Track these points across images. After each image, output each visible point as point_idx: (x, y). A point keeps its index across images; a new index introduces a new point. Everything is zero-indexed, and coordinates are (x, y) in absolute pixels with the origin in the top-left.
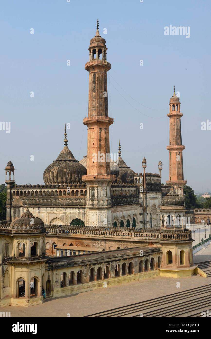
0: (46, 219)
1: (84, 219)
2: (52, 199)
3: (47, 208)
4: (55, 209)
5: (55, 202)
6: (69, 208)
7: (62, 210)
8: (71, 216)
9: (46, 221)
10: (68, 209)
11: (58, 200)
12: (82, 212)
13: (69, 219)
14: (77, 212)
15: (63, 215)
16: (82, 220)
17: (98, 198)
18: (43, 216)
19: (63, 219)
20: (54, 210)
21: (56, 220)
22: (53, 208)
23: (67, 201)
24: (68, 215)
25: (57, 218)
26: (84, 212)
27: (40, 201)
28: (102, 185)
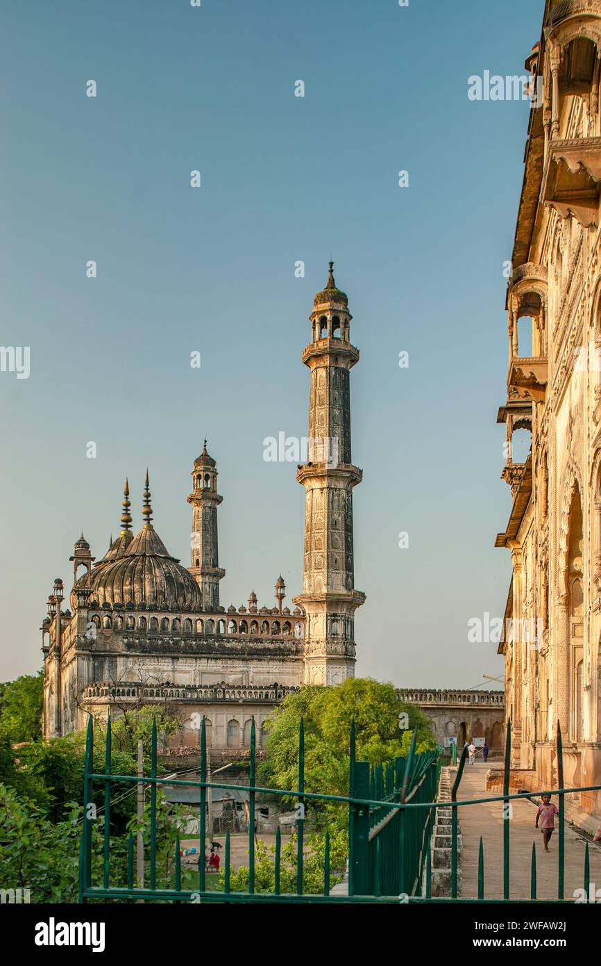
4: (219, 663)
5: (219, 646)
7: (239, 666)
10: (255, 664)
11: (228, 642)
12: (289, 670)
14: (277, 671)
15: (240, 676)
18: (187, 680)
20: (219, 666)
22: (216, 659)
23: (251, 645)
24: (253, 677)
27: (176, 643)
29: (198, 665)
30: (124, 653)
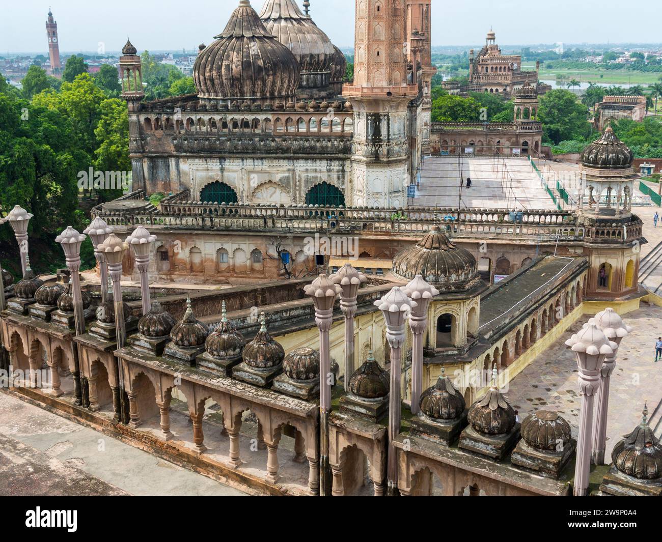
0: (241, 185)
1: (343, 183)
2: (257, 139)
3: (243, 160)
4: (266, 162)
5: (265, 145)
6: (302, 158)
7: (285, 165)
8: (309, 177)
9: (241, 189)
10: (302, 162)
11: (273, 140)
12: (338, 168)
13: (303, 184)
14: (324, 169)
15: (287, 174)
16: (336, 186)
17: (388, 139)
18: (235, 178)
19: (288, 184)
20: (265, 165)
21: (267, 186)
22: (262, 159)
23: (296, 143)
24: (299, 176)
25: (270, 181)
26: (341, 168)
27: (222, 143)
28: (397, 108)
29: (245, 164)
30: (175, 153)
